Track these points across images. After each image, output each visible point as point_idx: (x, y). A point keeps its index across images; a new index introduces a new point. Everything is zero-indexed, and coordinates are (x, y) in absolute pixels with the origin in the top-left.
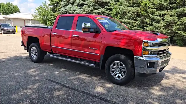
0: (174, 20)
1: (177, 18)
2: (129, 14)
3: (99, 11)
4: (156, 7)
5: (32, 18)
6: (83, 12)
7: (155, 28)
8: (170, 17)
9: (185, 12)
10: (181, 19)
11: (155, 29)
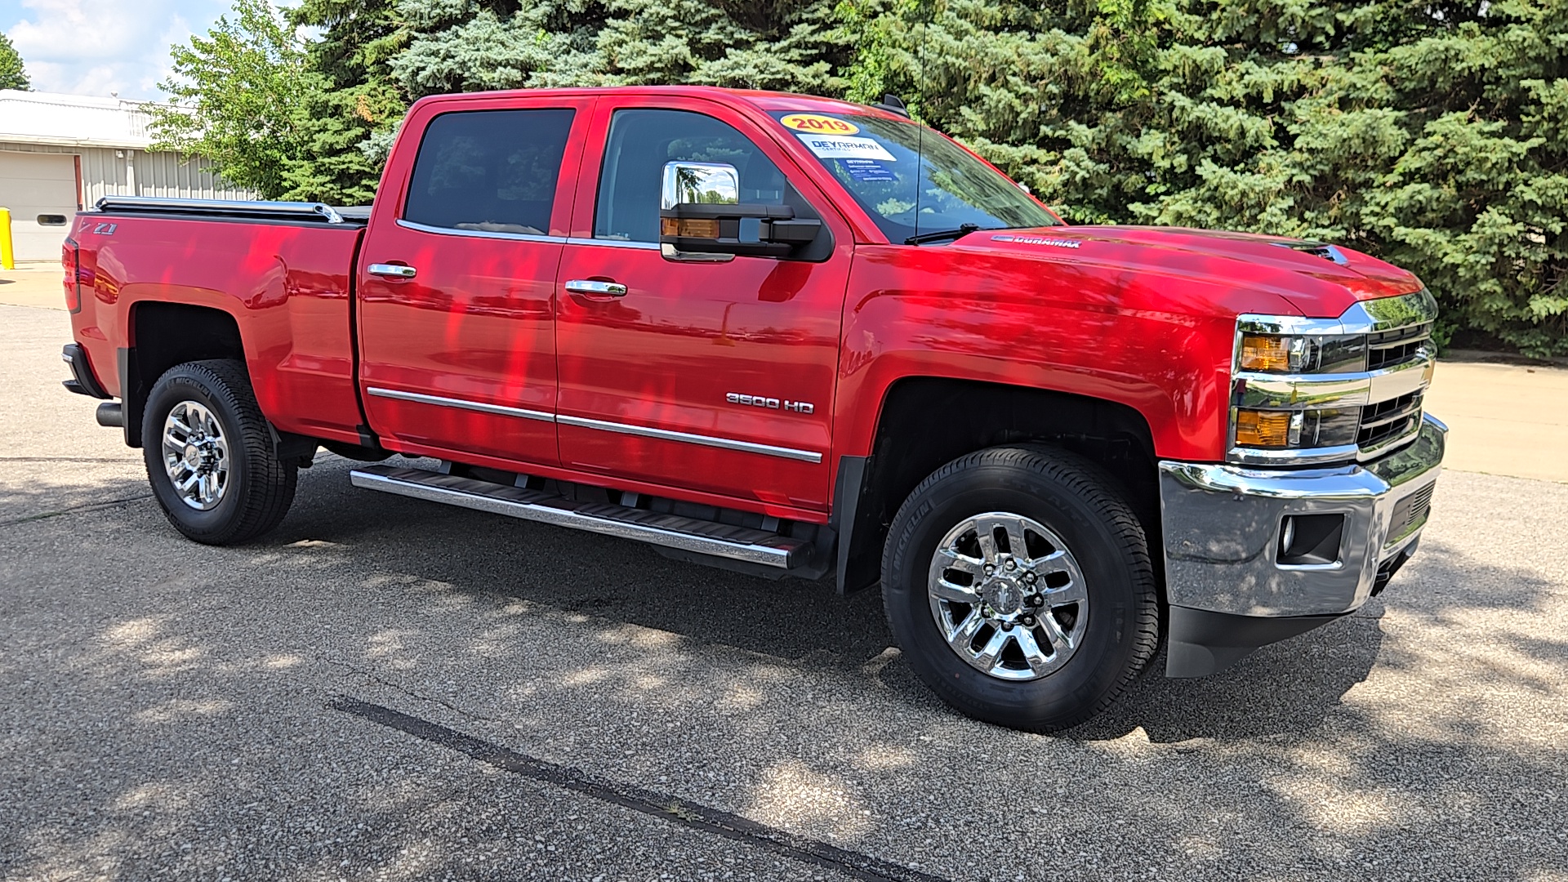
0: (1375, 142)
1: (1397, 122)
2: (995, 96)
3: (737, 65)
4: (1219, 34)
5: (145, 141)
6: (601, 77)
7: (1219, 207)
8: (1335, 111)
9: (1458, 67)
10: (1430, 126)
11: (1215, 214)
